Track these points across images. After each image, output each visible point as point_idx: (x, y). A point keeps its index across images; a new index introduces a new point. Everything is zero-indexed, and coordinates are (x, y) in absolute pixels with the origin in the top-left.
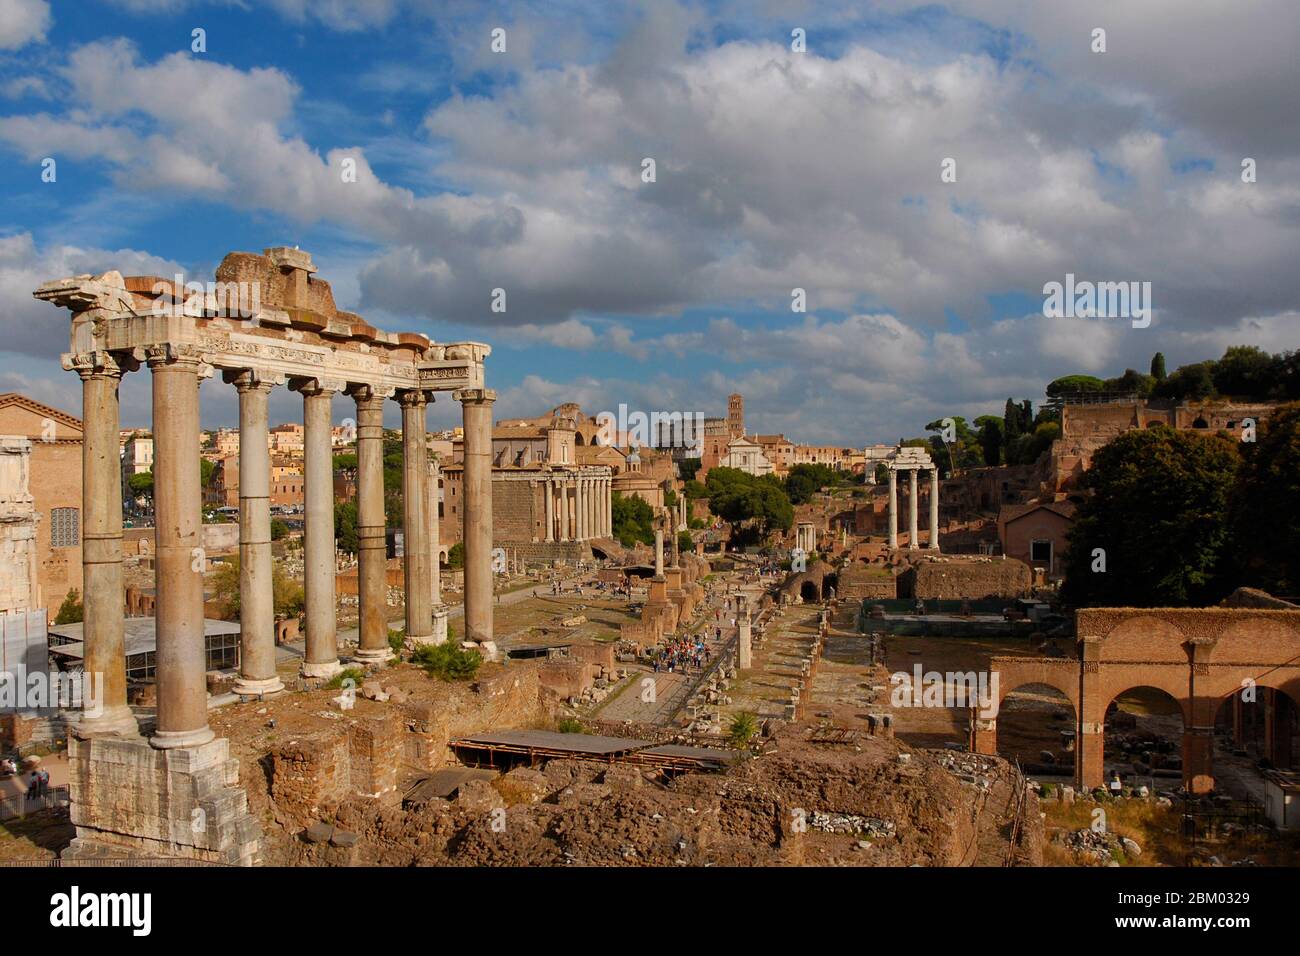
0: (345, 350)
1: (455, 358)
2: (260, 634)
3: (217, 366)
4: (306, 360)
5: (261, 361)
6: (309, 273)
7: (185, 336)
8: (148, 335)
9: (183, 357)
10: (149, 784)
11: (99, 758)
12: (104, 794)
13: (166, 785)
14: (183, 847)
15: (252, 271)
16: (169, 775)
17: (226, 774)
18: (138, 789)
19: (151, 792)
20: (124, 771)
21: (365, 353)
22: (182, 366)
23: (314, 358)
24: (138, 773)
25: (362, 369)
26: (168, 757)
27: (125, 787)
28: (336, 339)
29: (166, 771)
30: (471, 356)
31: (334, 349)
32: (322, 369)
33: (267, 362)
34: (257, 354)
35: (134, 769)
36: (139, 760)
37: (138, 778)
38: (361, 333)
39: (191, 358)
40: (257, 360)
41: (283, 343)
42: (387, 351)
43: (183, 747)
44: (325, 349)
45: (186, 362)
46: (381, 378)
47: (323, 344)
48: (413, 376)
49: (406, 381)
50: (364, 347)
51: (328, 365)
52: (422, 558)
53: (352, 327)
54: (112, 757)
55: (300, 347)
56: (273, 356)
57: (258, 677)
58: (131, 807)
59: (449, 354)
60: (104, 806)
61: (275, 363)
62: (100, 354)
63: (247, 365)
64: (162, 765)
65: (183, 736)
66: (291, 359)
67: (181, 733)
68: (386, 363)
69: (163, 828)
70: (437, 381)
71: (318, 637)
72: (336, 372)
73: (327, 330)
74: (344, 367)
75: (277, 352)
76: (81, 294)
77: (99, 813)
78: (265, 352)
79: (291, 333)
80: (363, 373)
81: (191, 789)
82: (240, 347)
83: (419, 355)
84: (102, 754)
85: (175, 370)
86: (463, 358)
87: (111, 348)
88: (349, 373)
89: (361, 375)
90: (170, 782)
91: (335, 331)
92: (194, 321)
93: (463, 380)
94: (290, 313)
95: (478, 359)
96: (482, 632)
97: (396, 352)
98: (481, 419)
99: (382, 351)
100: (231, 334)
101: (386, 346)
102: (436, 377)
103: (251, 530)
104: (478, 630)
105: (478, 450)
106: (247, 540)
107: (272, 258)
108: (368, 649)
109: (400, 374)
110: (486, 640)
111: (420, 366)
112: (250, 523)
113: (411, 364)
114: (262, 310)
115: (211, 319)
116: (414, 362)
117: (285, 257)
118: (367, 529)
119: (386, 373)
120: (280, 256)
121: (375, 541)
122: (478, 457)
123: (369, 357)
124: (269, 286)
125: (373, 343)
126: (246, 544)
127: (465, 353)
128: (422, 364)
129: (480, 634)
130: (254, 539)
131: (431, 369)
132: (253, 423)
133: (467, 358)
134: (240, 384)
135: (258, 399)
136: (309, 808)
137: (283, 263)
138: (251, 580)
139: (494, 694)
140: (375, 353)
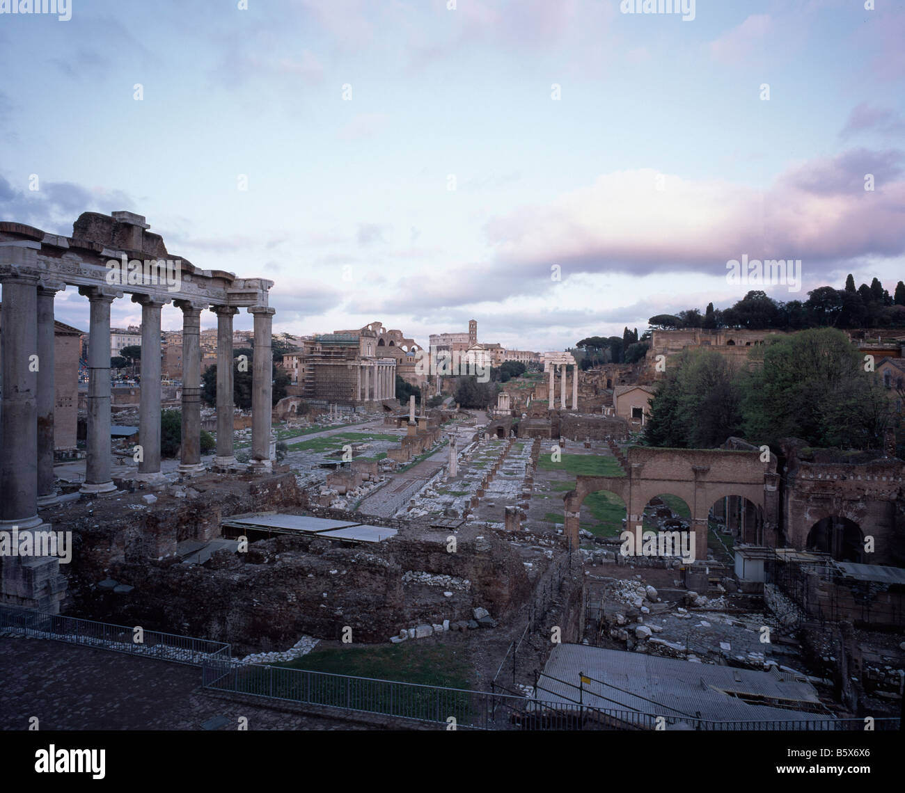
1: (250, 287)
3: (69, 284)
6: (143, 229)
7: (27, 261)
9: (23, 275)
15: (99, 225)
21: (187, 281)
22: (23, 280)
25: (185, 292)
30: (260, 287)
34: (101, 278)
38: (183, 269)
39: (30, 276)
40: (100, 282)
42: (204, 281)
45: (25, 278)
46: (198, 297)
48: (223, 297)
49: (218, 300)
50: (190, 278)
51: (158, 287)
52: (228, 408)
57: (96, 482)
59: (246, 285)
63: (94, 284)
68: (204, 288)
70: (239, 301)
71: (146, 456)
72: (164, 292)
80: (186, 294)
82: (88, 272)
83: (227, 285)
85: (19, 283)
86: (255, 287)
89: (184, 295)
92: (35, 252)
93: (254, 301)
94: (128, 253)
95: (265, 289)
96: (262, 454)
97: (211, 281)
98: (264, 325)
99: (200, 281)
100: (80, 264)
101: (203, 277)
102: (238, 298)
103: (94, 388)
104: (259, 453)
105: (262, 344)
106: (92, 396)
107: (117, 218)
108: (186, 464)
109: (213, 296)
110: (264, 459)
111: (228, 292)
112: (95, 384)
113: (222, 290)
114: (104, 249)
115: (65, 253)
116: (224, 288)
117: (125, 217)
118: (187, 390)
119: (203, 294)
120: (122, 217)
121: (192, 397)
122: (262, 348)
123: (190, 285)
124: (114, 235)
125: (193, 275)
126: (92, 398)
127: (256, 284)
128: (230, 290)
129: (260, 456)
130: (97, 395)
131: (235, 294)
132: (98, 321)
133: (257, 287)
134: (90, 296)
135: (102, 306)
136: (103, 569)
137: (124, 221)
138: (94, 420)
139: (261, 493)
140: (195, 282)
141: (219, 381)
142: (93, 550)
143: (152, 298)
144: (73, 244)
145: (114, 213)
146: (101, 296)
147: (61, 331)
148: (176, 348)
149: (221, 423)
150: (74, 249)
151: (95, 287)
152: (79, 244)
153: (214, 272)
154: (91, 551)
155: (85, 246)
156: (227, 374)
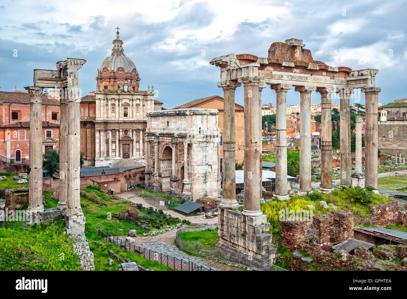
0: (317, 75)
1: (362, 75)
2: (282, 179)
3: (268, 84)
4: (300, 80)
5: (284, 81)
6: (302, 47)
7: (255, 74)
8: (243, 74)
9: (254, 81)
10: (241, 228)
11: (226, 216)
12: (228, 228)
13: (246, 229)
14: (250, 251)
15: (281, 48)
16: (247, 225)
17: (266, 228)
18: (237, 228)
19: (241, 230)
20: (233, 221)
21: (324, 76)
22: (253, 84)
23: (304, 79)
24: (237, 223)
25: (323, 82)
26: (246, 219)
27: (234, 227)
28: (312, 71)
29: (246, 223)
30: (369, 74)
31: (312, 75)
32: (307, 83)
33: (286, 81)
34: (282, 79)
35: (236, 221)
36: (238, 218)
37: (237, 225)
38: (322, 68)
39: (256, 81)
40: (282, 81)
41: (292, 74)
42: (334, 74)
43: (251, 216)
44: (308, 75)
45: (254, 83)
46: (331, 85)
47: (308, 74)
48: (344, 84)
49: (342, 86)
50: (324, 73)
51: (309, 81)
52: (347, 155)
53: (319, 66)
54: (230, 216)
55: (298, 75)
56: (288, 79)
57: (281, 194)
58: (235, 234)
59: (360, 74)
60: (228, 232)
61: (289, 81)
62: (228, 81)
63: (279, 83)
64: (245, 221)
65: (251, 212)
66: (295, 79)
67: (251, 211)
68: (333, 79)
69: (244, 243)
70: (354, 85)
71: (304, 182)
72: (312, 83)
73: (309, 68)
74: (316, 82)
75: (290, 77)
76: (223, 62)
77: (226, 234)
78: (285, 78)
79: (295, 70)
80: (324, 83)
81: (253, 231)
82: (276, 76)
83: (347, 75)
84: (227, 215)
85: (251, 86)
86: (366, 75)
87: (232, 79)
88: (317, 84)
89: (323, 84)
90: (247, 227)
91: (312, 68)
92: (257, 68)
93: (365, 84)
94: (295, 63)
95: (372, 75)
96: (372, 185)
97: (337, 74)
98: (373, 99)
99: (332, 75)
100: (273, 72)
101: (334, 72)
102: (354, 83)
103: (279, 141)
104: (371, 185)
105: (372, 112)
106: (278, 145)
107: (288, 43)
108: (324, 188)
109: (339, 83)
110: (374, 189)
111: (348, 80)
112: (279, 139)
113: (344, 79)
114: (284, 62)
115: (266, 67)
116: (345, 78)
117: (293, 42)
118: (325, 143)
119: (333, 83)
120: (291, 42)
121: (328, 147)
122: (371, 115)
123: (326, 77)
124: (287, 53)
125: (327, 71)
126: (278, 146)
127: (366, 73)
128: (348, 79)
129: (371, 187)
130: (280, 145)
131: (352, 80)
132: (281, 103)
133: (368, 75)
134: (277, 90)
135: (282, 94)
136: (294, 245)
137: (292, 45)
138: (279, 159)
139: (376, 212)
140: (329, 76)
141: (341, 137)
142: (288, 233)
143: (306, 88)
144: (270, 62)
145: (286, 41)
146: (282, 89)
147: (239, 109)
148: (290, 117)
149: (344, 163)
150: (270, 64)
151: (279, 84)
152: (272, 61)
153: (339, 68)
154: (287, 233)
155: (275, 62)
156: (347, 133)
